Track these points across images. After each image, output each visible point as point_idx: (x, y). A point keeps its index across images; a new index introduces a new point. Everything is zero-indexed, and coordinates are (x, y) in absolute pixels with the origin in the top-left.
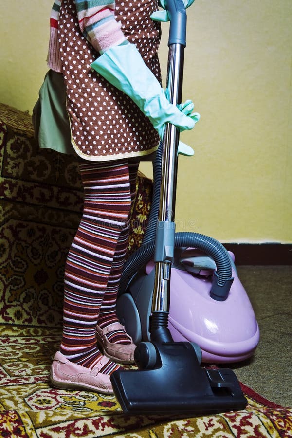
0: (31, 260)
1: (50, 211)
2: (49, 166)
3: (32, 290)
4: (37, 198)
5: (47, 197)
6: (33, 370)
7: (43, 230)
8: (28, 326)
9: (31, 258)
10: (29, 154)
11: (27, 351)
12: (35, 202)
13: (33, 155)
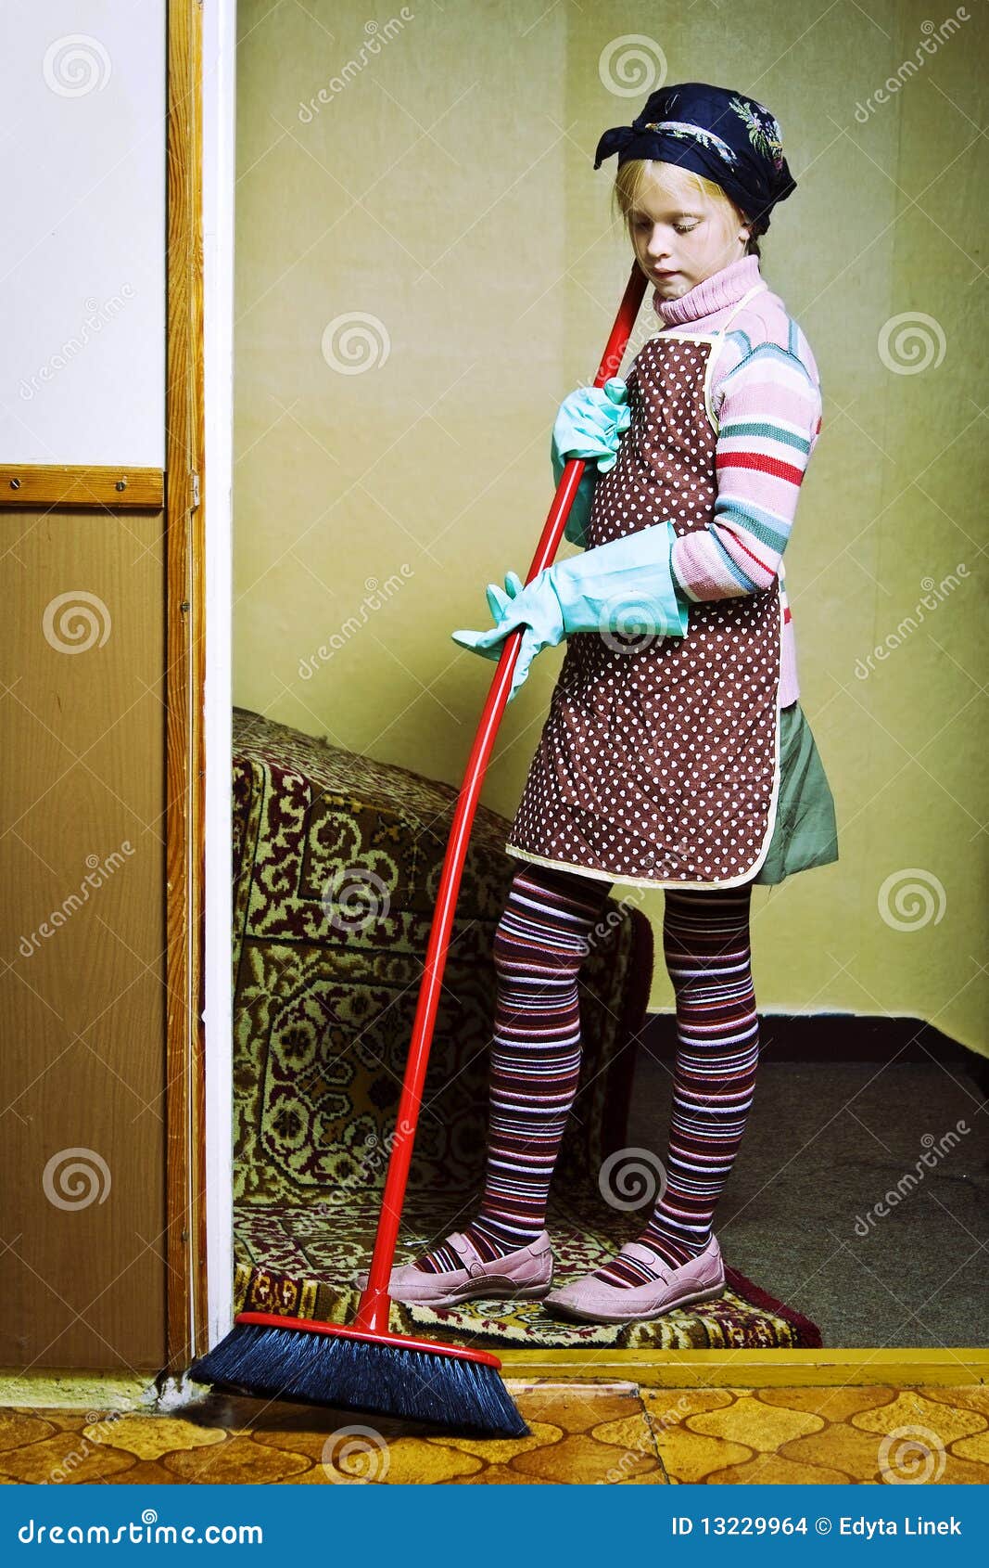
0: (361, 1061)
1: (395, 961)
2: (395, 871)
3: (367, 1120)
4: (370, 937)
5: (390, 932)
6: (360, 1259)
7: (384, 999)
8: (366, 1189)
9: (361, 1057)
10: (355, 849)
11: (360, 1230)
12: (366, 943)
13: (363, 850)
